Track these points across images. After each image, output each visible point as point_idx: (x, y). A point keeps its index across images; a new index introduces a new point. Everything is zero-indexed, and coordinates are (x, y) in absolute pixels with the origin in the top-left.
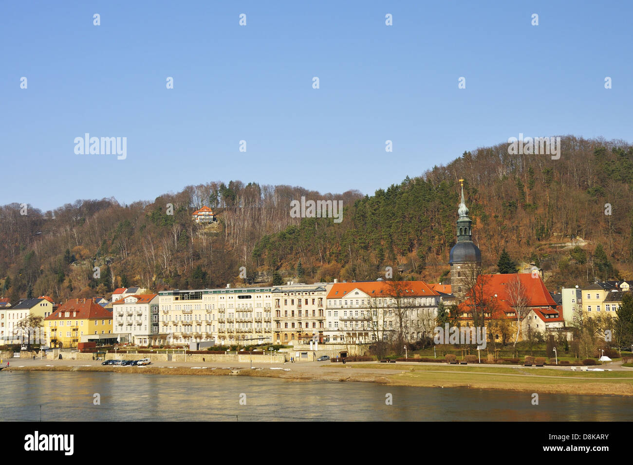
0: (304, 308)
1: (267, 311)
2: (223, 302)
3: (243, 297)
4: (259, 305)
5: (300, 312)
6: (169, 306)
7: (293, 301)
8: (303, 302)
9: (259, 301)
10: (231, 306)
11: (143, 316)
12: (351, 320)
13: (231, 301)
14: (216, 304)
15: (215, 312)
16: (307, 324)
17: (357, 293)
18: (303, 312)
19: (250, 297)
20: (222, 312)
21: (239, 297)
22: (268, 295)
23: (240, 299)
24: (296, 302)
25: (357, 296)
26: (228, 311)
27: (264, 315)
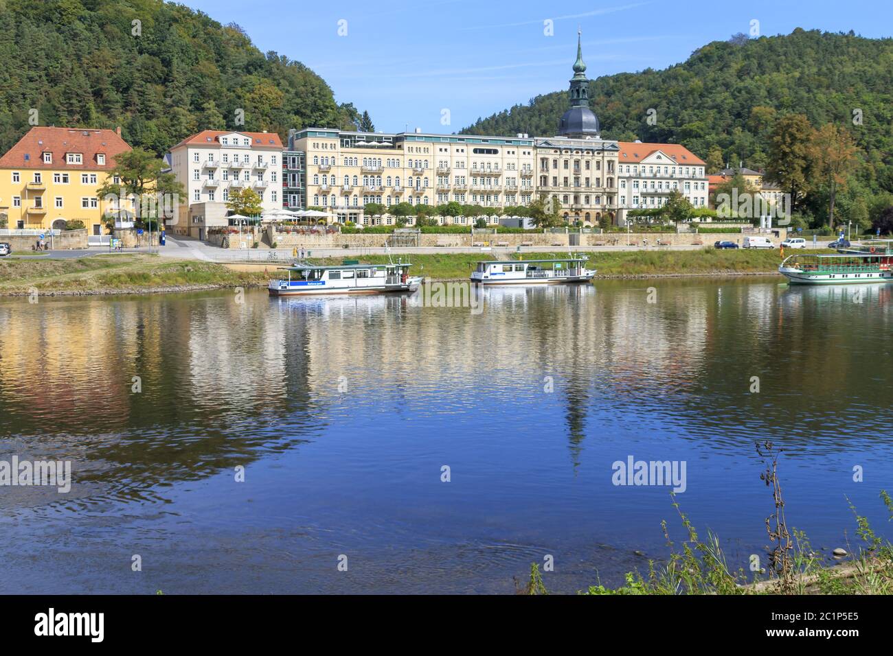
0: (584, 174)
1: (526, 177)
2: (443, 156)
3: (482, 151)
4: (511, 167)
5: (577, 179)
6: (330, 158)
7: (566, 162)
8: (583, 165)
9: (511, 159)
10: (460, 165)
11: (267, 176)
12: (653, 195)
13: (461, 157)
14: (430, 160)
15: (430, 175)
16: (587, 198)
17: (659, 157)
18: (583, 181)
19: (496, 152)
20: (443, 175)
21: (475, 151)
22: (527, 150)
23: (476, 154)
24: (571, 164)
25: (659, 161)
26: (455, 172)
27: (519, 182)
